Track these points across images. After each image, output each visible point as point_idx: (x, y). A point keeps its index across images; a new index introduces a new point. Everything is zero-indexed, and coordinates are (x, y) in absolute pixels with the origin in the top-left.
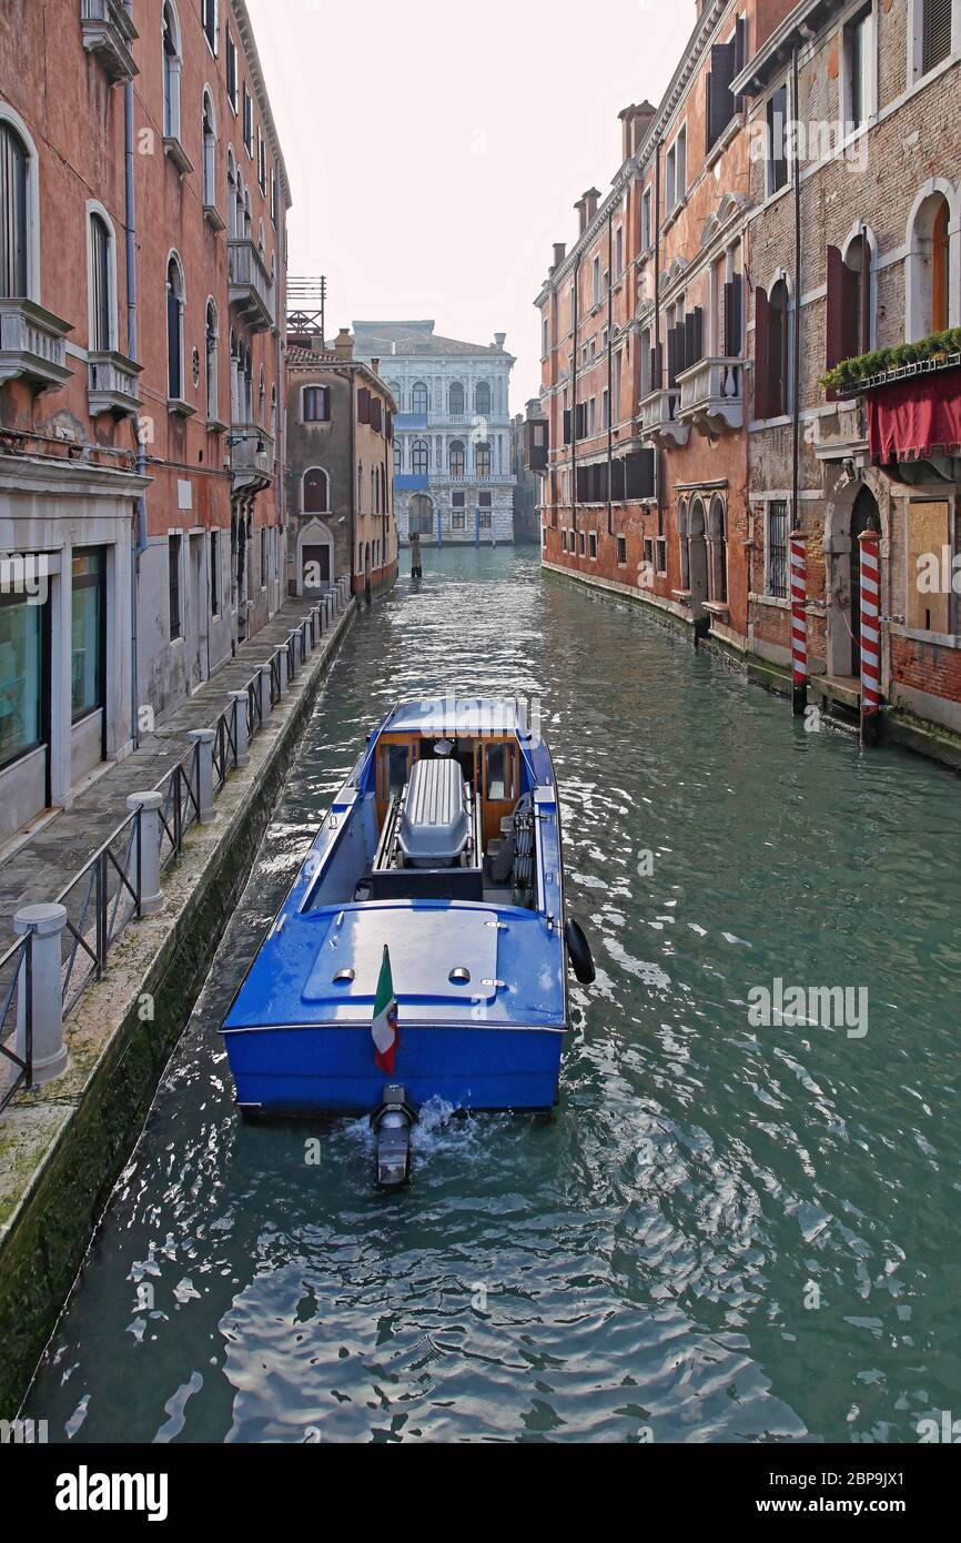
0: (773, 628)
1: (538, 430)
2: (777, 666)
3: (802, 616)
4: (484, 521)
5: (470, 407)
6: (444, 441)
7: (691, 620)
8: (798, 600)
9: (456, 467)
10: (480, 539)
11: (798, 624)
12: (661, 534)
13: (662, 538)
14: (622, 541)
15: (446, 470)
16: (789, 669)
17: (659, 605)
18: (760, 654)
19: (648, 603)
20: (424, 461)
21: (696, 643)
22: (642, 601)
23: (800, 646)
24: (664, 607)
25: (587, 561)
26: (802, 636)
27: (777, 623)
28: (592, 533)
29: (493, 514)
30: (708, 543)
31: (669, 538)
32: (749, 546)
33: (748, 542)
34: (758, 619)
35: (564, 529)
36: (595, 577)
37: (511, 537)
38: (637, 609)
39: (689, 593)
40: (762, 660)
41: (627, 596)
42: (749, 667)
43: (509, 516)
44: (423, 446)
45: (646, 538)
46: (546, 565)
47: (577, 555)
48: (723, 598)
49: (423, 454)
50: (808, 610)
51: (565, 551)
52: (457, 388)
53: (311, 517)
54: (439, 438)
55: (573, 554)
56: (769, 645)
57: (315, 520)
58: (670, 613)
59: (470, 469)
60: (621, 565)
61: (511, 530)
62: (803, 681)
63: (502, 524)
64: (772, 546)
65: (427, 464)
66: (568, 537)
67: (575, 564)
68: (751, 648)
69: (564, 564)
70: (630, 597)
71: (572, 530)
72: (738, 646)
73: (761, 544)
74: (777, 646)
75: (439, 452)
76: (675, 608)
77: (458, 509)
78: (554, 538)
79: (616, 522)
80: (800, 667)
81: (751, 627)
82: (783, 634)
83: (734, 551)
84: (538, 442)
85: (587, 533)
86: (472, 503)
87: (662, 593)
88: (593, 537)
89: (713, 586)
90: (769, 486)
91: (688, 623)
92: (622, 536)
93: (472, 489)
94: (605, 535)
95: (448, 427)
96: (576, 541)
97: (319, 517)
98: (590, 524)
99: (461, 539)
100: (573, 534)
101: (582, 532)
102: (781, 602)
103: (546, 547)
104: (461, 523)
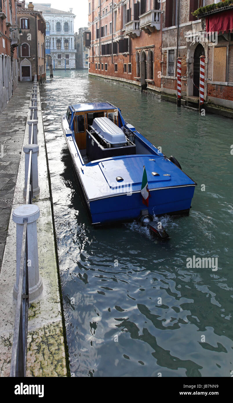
0: (169, 85)
1: (88, 35)
2: (170, 95)
3: (180, 80)
4: (67, 63)
5: (63, 30)
6: (55, 39)
7: (140, 85)
8: (179, 76)
9: (59, 47)
10: (66, 68)
11: (179, 82)
12: (130, 62)
13: (130, 63)
14: (116, 65)
15: (55, 48)
16: (175, 95)
17: (129, 82)
18: (165, 92)
19: (125, 82)
20: (49, 45)
21: (142, 92)
22: (123, 81)
23: (179, 88)
24: (131, 83)
25: (104, 72)
26: (180, 86)
27: (171, 83)
28: (106, 63)
29: (70, 61)
30: (147, 63)
31: (132, 63)
32: (162, 63)
33: (162, 62)
34: (164, 82)
35: (96, 63)
36: (107, 76)
37: (75, 67)
38: (122, 84)
39: (140, 78)
40: (166, 94)
41: (117, 80)
42: (161, 96)
43: (74, 61)
44: (49, 41)
45: (124, 64)
46: (90, 73)
47: (101, 70)
48: (152, 78)
49: (49, 43)
50: (182, 78)
51: (97, 69)
52: (58, 24)
53: (24, 58)
54: (53, 39)
55: (100, 70)
56: (168, 89)
57: (25, 59)
58: (133, 84)
59: (63, 47)
60: (116, 72)
61: (75, 65)
62: (180, 97)
63: (72, 63)
64: (169, 62)
65: (50, 46)
66: (98, 65)
67: (100, 73)
68: (162, 91)
69: (96, 73)
70: (119, 81)
71: (99, 63)
72: (157, 90)
73: (166, 62)
74: (171, 90)
75: (53, 43)
76: (134, 82)
77: (59, 59)
78: (93, 66)
79: (114, 60)
80: (179, 94)
81: (162, 85)
82: (173, 86)
83: (156, 65)
84: (88, 39)
85: (104, 64)
86: (63, 58)
87: (130, 78)
88: (106, 65)
89: (148, 75)
90: (169, 46)
91: (139, 86)
92: (116, 64)
93: (63, 53)
94: (110, 64)
95: (56, 35)
96: (101, 66)
97: (27, 58)
98: (104, 61)
99: (60, 68)
100: (99, 64)
101: (103, 63)
102: (172, 77)
103: (90, 68)
104: (60, 63)
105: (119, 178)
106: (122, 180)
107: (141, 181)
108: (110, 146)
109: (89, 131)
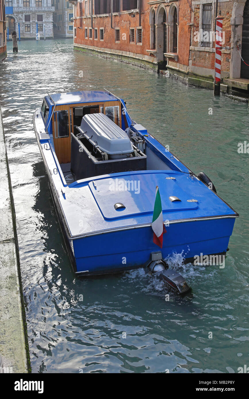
0: (203, 61)
2: (203, 77)
3: (220, 53)
4: (40, 29)
7: (156, 63)
8: (219, 46)
9: (27, 3)
11: (218, 57)
12: (140, 26)
13: (140, 28)
14: (118, 31)
15: (21, 5)
16: (211, 78)
17: (137, 58)
18: (195, 73)
19: (132, 58)
21: (158, 72)
22: (129, 57)
23: (217, 66)
24: (141, 58)
25: (97, 42)
26: (219, 62)
27: (205, 59)
28: (101, 28)
29: (44, 25)
30: (167, 27)
31: (144, 27)
32: (191, 25)
33: (191, 24)
34: (194, 57)
35: (86, 28)
36: (103, 48)
37: (52, 36)
38: (126, 60)
39: (155, 51)
40: (196, 75)
41: (120, 55)
42: (189, 80)
43: (51, 26)
45: (131, 28)
46: (76, 45)
47: (93, 39)
48: (175, 51)
50: (223, 51)
51: (87, 38)
55: (91, 39)
56: (200, 68)
58: (144, 61)
59: (33, 4)
60: (117, 42)
61: (52, 32)
62: (220, 81)
63: (48, 28)
64: (203, 24)
65: (12, 2)
66: (89, 31)
67: (92, 43)
68: (190, 71)
69: (86, 44)
70: (122, 56)
71: (91, 28)
72: (183, 70)
73: (198, 24)
76: (146, 58)
77: (27, 23)
78: (81, 32)
79: (114, 23)
80: (218, 76)
81: (191, 62)
82: (208, 63)
83: (182, 29)
85: (99, 29)
86: (34, 20)
87: (139, 52)
88: (102, 30)
89: (169, 46)
91: (155, 64)
92: (118, 28)
93: (34, 13)
94: (109, 29)
96: (93, 33)
98: (99, 25)
99: (29, 37)
100: (91, 30)
101: (96, 28)
102: (207, 49)
103: (76, 37)
104: (29, 29)
105: (119, 206)
106: (122, 208)
107: (152, 209)
108: (107, 157)
109: (75, 135)
